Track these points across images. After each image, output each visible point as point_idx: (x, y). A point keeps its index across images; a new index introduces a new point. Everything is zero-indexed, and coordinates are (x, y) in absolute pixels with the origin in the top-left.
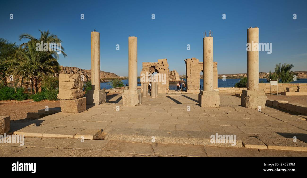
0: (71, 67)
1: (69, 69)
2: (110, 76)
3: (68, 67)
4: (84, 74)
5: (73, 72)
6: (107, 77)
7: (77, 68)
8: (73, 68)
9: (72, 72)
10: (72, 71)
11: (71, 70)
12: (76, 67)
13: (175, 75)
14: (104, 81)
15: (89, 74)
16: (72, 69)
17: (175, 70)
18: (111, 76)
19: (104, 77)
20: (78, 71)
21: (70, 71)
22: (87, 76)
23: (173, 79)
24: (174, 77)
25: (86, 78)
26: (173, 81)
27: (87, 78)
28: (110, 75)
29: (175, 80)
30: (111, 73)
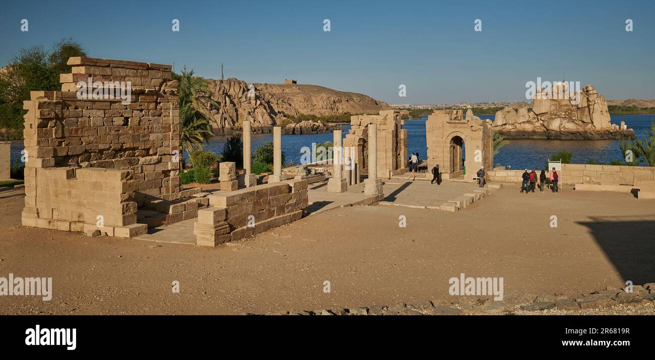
0: (222, 82)
1: (218, 88)
2: (352, 106)
3: (215, 81)
4: (261, 104)
5: (229, 96)
6: (340, 111)
7: (240, 83)
8: (229, 82)
9: (227, 98)
10: (227, 94)
11: (224, 91)
12: (238, 79)
13: (589, 106)
14: (325, 128)
15: (280, 101)
16: (227, 87)
17: (590, 88)
18: (356, 106)
19: (332, 109)
20: (243, 93)
21: (221, 92)
22: (271, 108)
23: (583, 122)
24: (586, 113)
25: (268, 118)
26: (581, 129)
27: (271, 117)
28: (352, 103)
29: (590, 125)
30: (358, 95)
